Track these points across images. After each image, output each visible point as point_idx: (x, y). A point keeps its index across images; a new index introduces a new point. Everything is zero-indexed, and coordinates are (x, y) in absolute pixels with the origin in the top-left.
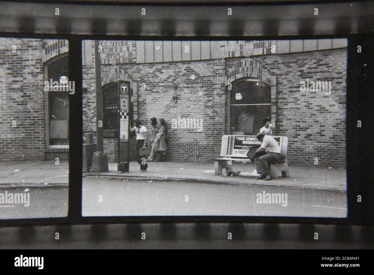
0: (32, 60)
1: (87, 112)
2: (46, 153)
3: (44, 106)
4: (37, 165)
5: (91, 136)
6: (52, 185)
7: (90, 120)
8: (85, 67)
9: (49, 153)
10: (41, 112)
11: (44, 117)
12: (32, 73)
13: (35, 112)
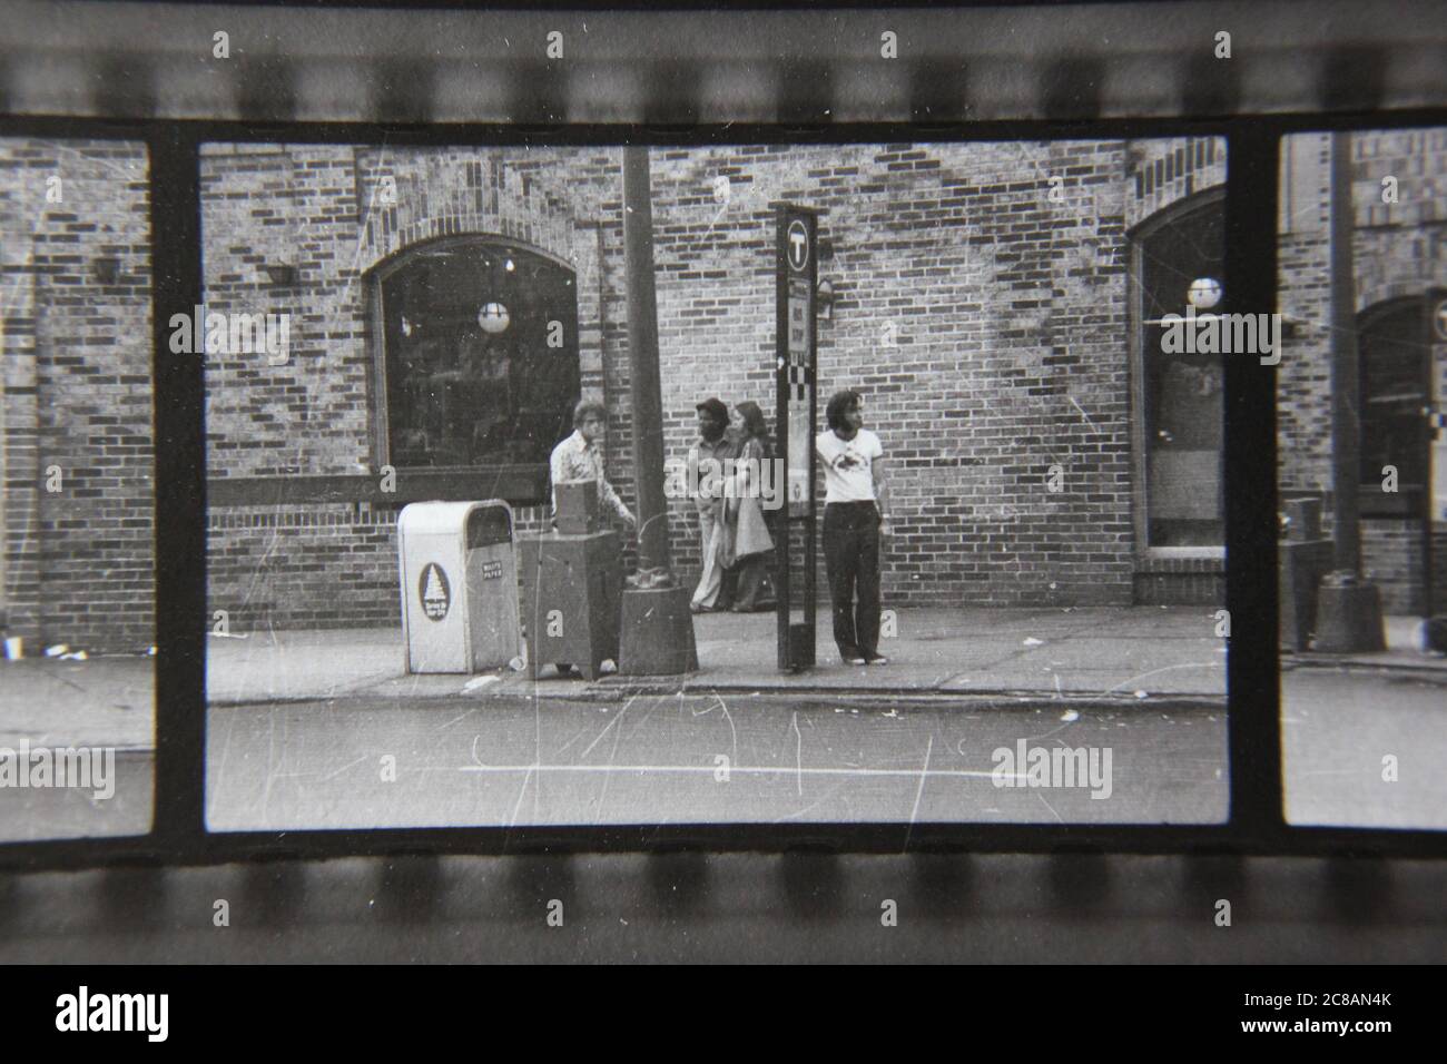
0: (1086, 222)
1: (1293, 416)
2: (1137, 576)
3: (1128, 397)
4: (1105, 623)
5: (1311, 513)
6: (1164, 700)
7: (1307, 450)
8: (1288, 240)
9: (1148, 575)
10: (1116, 420)
11: (1129, 440)
12: (1083, 273)
13: (1094, 419)
